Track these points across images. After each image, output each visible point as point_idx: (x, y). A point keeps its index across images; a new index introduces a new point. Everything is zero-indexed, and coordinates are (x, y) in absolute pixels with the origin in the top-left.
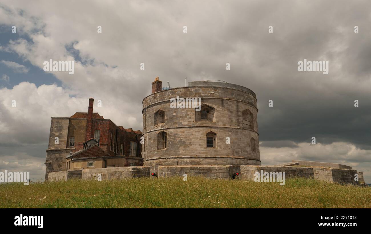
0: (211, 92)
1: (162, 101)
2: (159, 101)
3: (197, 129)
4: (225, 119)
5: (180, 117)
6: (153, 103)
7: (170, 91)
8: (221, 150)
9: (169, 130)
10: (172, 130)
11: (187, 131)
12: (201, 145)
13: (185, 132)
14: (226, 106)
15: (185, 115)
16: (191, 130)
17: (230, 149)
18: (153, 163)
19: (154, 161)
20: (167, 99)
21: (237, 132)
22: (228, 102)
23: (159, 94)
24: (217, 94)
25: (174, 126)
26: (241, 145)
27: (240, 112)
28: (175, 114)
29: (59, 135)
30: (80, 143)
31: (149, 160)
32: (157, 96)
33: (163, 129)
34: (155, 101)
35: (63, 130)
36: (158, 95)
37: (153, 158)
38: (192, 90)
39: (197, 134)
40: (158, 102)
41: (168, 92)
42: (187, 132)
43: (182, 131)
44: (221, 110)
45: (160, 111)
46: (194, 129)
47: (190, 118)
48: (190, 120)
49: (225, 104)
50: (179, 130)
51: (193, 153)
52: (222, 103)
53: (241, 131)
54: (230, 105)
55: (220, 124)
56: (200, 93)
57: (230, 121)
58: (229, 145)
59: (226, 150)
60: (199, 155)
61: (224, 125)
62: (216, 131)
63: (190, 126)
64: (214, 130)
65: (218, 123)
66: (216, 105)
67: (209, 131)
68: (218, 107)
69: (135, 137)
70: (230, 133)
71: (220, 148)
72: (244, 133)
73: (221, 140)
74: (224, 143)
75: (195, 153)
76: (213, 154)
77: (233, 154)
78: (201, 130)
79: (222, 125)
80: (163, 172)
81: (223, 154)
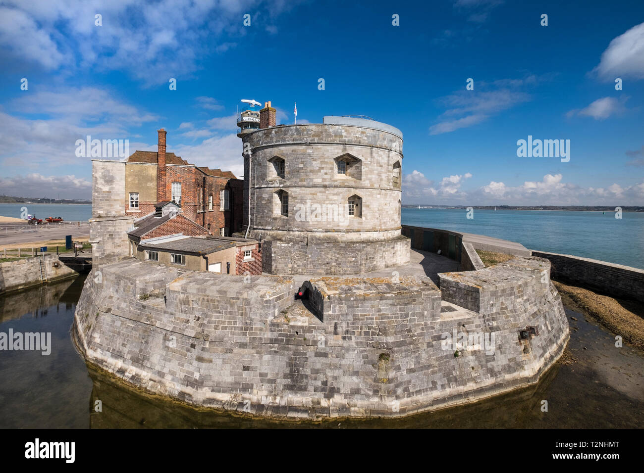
0: (358, 136)
1: (280, 143)
2: (276, 142)
3: (336, 190)
4: (373, 176)
5: (311, 171)
6: (264, 145)
7: (295, 127)
8: (366, 221)
9: (291, 189)
10: (298, 189)
11: (320, 192)
13: (318, 194)
14: (376, 157)
15: (318, 168)
16: (327, 192)
17: (377, 219)
18: (267, 234)
19: (268, 232)
20: (288, 141)
21: (386, 194)
22: (378, 151)
23: (276, 132)
24: (366, 138)
25: (300, 184)
26: (389, 213)
27: (391, 165)
28: (301, 166)
29: (109, 189)
30: (149, 203)
31: (259, 229)
32: (271, 133)
33: (283, 187)
34: (270, 142)
35: (116, 182)
36: (273, 132)
37: (267, 228)
38: (331, 130)
39: (335, 198)
40: (273, 144)
41: (292, 130)
42: (321, 194)
43: (313, 192)
44: (370, 162)
45: (275, 158)
46: (331, 190)
47: (326, 174)
48: (326, 177)
49: (374, 154)
50: (308, 190)
51: (328, 226)
52: (371, 153)
53: (390, 193)
54: (381, 156)
55: (366, 183)
56: (341, 136)
57: (379, 179)
58: (376, 214)
59: (373, 221)
60: (338, 228)
61: (372, 185)
62: (362, 193)
63: (325, 187)
64: (358, 192)
65: (364, 183)
66: (363, 156)
67: (352, 194)
68: (366, 159)
69: (226, 182)
70: (379, 196)
71: (366, 218)
72: (393, 195)
73: (368, 206)
74: (371, 212)
75: (331, 226)
76: (356, 226)
77: (380, 225)
78: (342, 193)
79: (369, 185)
80: (332, 305)
81: (369, 226)
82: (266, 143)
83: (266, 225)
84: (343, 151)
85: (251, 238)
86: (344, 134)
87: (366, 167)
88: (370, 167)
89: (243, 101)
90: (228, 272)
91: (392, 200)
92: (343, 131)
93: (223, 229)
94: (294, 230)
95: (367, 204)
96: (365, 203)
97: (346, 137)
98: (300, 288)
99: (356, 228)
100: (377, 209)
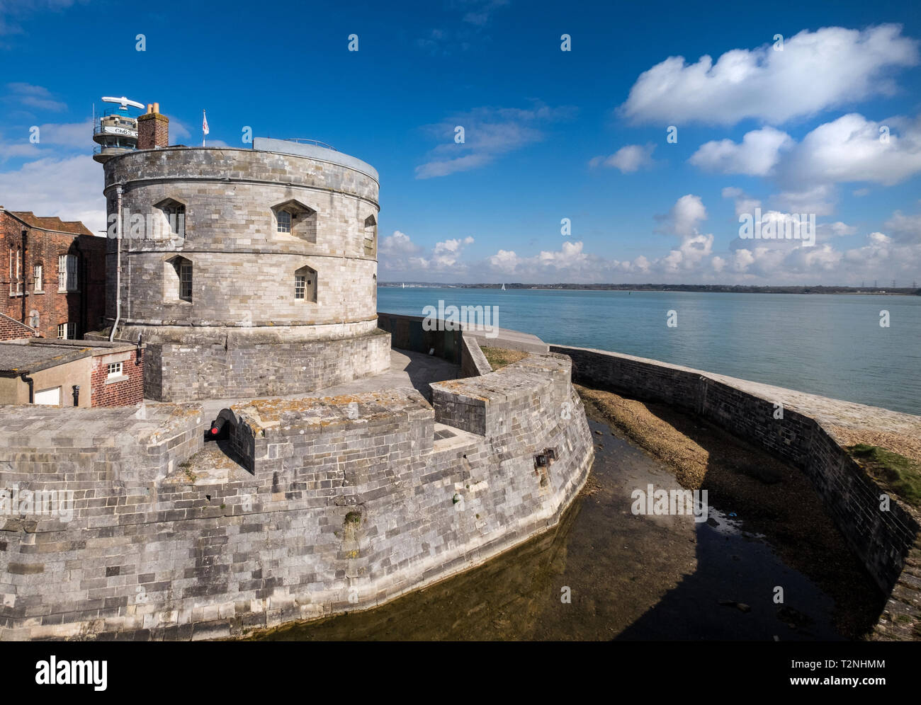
0: (310, 173)
1: (177, 177)
2: (169, 174)
3: (275, 258)
4: (335, 237)
5: (232, 226)
6: (146, 178)
7: (203, 151)
8: (324, 307)
9: (197, 255)
10: (209, 256)
11: (249, 261)
12: (282, 298)
13: (245, 264)
14: (338, 208)
15: (244, 222)
16: (260, 261)
17: (341, 304)
18: (153, 333)
19: (155, 329)
20: (192, 174)
21: (354, 266)
22: (342, 199)
23: (168, 157)
24: (323, 177)
25: (213, 246)
26: (359, 294)
27: (361, 221)
28: (215, 216)
31: (138, 324)
32: (159, 158)
33: (182, 252)
34: (157, 174)
36: (164, 157)
37: (152, 321)
38: (266, 161)
39: (274, 270)
40: (164, 177)
41: (198, 156)
42: (250, 265)
43: (236, 261)
44: (328, 216)
45: (168, 202)
46: (266, 259)
47: (258, 231)
48: (257, 236)
49: (336, 203)
50: (228, 258)
51: (262, 316)
52: (332, 201)
53: (361, 263)
54: (346, 206)
55: (325, 248)
56: (284, 171)
57: (344, 243)
58: (339, 296)
59: (335, 307)
60: (278, 320)
61: (333, 251)
62: (317, 264)
63: (257, 252)
64: (312, 263)
65: (321, 247)
66: (318, 205)
67: (302, 265)
68: (323, 210)
69: (71, 242)
70: (343, 269)
71: (324, 304)
72: (365, 267)
73: (326, 284)
74: (332, 293)
75: (267, 316)
76: (308, 316)
77: (345, 314)
78: (284, 263)
79: (328, 252)
80: (269, 445)
81: (329, 315)
82: (150, 175)
83: (150, 318)
84: (286, 196)
85: (122, 341)
86: (288, 168)
87: (324, 223)
88: (329, 223)
89: (105, 98)
90: (76, 403)
91: (364, 274)
92: (287, 163)
93: (65, 326)
94: (202, 324)
95: (326, 280)
96: (323, 279)
97: (290, 173)
98: (213, 422)
99: (307, 319)
100: (340, 289)
